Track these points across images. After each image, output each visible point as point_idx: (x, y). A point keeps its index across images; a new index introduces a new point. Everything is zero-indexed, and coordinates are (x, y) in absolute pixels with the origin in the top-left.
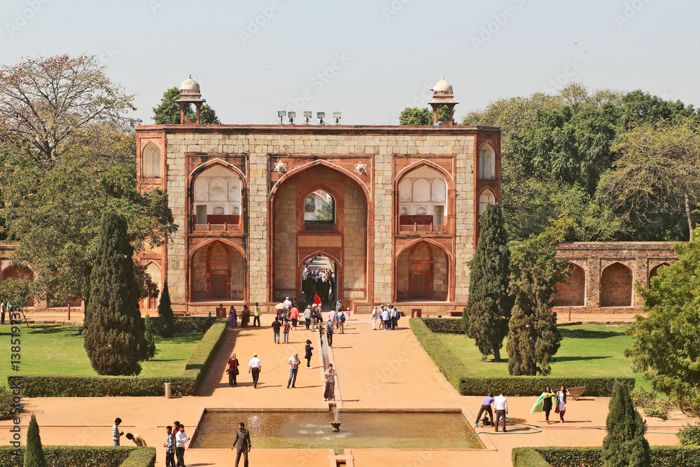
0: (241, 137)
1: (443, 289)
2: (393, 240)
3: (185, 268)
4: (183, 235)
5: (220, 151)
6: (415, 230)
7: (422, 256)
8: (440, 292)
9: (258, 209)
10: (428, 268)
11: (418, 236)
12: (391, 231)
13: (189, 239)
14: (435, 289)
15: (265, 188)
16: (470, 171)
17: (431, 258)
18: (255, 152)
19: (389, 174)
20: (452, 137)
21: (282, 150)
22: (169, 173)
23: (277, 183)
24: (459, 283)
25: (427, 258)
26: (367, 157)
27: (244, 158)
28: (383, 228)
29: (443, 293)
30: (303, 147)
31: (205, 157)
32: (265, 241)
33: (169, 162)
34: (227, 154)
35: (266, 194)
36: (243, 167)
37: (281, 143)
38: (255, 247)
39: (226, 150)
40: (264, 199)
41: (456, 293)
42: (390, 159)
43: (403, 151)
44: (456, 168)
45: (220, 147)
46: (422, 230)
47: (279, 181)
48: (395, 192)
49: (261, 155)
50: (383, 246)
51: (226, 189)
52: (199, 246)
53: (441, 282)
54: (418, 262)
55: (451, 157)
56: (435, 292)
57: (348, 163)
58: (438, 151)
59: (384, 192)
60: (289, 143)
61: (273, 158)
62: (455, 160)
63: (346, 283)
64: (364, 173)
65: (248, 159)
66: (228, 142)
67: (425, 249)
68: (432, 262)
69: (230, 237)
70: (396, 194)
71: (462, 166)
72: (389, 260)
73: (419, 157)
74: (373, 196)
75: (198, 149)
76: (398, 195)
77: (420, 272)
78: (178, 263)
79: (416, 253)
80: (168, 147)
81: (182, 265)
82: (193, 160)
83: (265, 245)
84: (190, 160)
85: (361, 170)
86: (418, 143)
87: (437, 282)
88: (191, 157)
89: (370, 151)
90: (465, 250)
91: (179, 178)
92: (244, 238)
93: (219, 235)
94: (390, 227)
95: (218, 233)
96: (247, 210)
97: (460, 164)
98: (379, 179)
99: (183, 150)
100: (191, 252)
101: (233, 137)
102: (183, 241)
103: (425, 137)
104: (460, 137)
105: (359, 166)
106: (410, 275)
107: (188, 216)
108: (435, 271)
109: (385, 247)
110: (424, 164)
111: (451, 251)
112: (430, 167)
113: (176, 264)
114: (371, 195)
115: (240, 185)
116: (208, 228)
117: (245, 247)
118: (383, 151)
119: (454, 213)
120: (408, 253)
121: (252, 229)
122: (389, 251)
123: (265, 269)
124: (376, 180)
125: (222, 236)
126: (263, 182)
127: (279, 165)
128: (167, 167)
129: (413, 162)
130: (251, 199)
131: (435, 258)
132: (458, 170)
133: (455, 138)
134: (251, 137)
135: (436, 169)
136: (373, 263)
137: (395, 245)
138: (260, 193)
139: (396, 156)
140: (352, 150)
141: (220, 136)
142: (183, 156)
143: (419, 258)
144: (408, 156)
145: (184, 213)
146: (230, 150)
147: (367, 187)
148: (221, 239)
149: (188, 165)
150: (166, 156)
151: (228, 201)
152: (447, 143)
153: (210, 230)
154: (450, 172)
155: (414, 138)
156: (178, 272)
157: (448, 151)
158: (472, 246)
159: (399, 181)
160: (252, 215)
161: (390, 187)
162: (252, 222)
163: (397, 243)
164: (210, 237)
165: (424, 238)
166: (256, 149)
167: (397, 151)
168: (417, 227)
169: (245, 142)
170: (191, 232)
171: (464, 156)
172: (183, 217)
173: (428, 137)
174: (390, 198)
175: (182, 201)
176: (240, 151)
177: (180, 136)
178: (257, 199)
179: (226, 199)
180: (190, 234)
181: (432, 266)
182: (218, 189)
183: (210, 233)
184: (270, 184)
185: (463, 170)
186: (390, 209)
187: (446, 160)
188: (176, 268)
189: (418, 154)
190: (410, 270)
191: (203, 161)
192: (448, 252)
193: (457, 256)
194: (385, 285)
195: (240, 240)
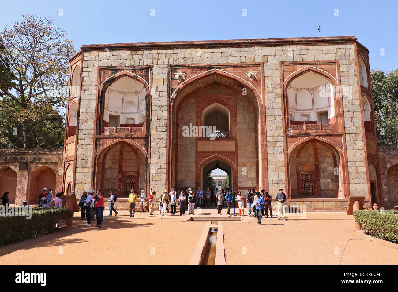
0: (146, 52)
1: (331, 186)
2: (285, 138)
3: (92, 167)
4: (92, 136)
5: (128, 64)
6: (305, 128)
7: (308, 157)
8: (328, 190)
9: (159, 112)
10: (314, 168)
11: (309, 134)
12: (282, 130)
13: (97, 140)
14: (322, 187)
15: (166, 94)
16: (353, 74)
17: (317, 159)
18: (158, 64)
19: (277, 78)
20: (334, 46)
21: (181, 62)
22: (84, 84)
23: (176, 90)
24: (353, 179)
25: (313, 159)
26: (257, 65)
27: (148, 69)
28: (274, 128)
29: (331, 190)
30: (199, 59)
31: (114, 69)
32: (165, 141)
33: (84, 74)
34: (134, 66)
35: (166, 99)
36: (147, 77)
37: (181, 56)
38: (155, 146)
39: (133, 63)
40: (165, 103)
41: (351, 189)
42: (278, 66)
43: (290, 60)
44: (339, 72)
45: (128, 61)
46: (311, 129)
47: (178, 87)
48: (284, 95)
49: (163, 66)
50: (275, 143)
51: (136, 102)
52: (105, 146)
53: (329, 180)
54: (303, 164)
55: (334, 63)
56: (322, 190)
57: (240, 70)
58: (321, 59)
59: (273, 95)
60: (187, 56)
61: (173, 68)
62: (339, 66)
63: (241, 182)
64: (255, 79)
65: (152, 70)
66: (135, 56)
67: (311, 151)
68: (317, 163)
69: (133, 138)
70: (285, 97)
71: (345, 70)
72: (282, 158)
73: (305, 64)
74: (264, 98)
75: (109, 63)
76: (287, 97)
77: (307, 172)
78: (86, 162)
79: (302, 154)
80: (84, 62)
81: (90, 163)
82: (104, 73)
83: (165, 145)
84: (102, 72)
85: (252, 76)
86: (303, 52)
87: (325, 181)
88: (102, 70)
89: (259, 60)
90: (356, 147)
91: (92, 88)
92: (146, 139)
93: (124, 136)
94: (281, 126)
95: (123, 134)
96: (149, 113)
97: (343, 68)
98: (269, 84)
99: (97, 64)
100: (98, 152)
101: (140, 52)
102: (92, 142)
103: (308, 47)
104: (341, 46)
105: (250, 73)
106: (298, 174)
107: (97, 119)
108: (320, 171)
109: (278, 145)
110: (309, 70)
111: (341, 148)
112: (316, 72)
113: (84, 163)
114: (262, 98)
115: (144, 93)
116: (115, 130)
117: (147, 146)
118: (271, 60)
119: (341, 113)
120: (296, 154)
121: (153, 131)
122: (281, 149)
123: (164, 166)
124: (266, 85)
125: (127, 137)
126: (164, 89)
127: (179, 73)
128: (82, 79)
129: (300, 69)
130: (153, 103)
131: (320, 159)
132: (341, 74)
133: (336, 46)
134: (154, 52)
135: (321, 74)
136: (265, 160)
137: (287, 142)
138: (161, 99)
139: (283, 64)
140: (243, 60)
141: (128, 53)
142: (96, 69)
143: (305, 160)
144: (294, 63)
145: (94, 118)
146: (136, 63)
147: (258, 91)
148: (125, 140)
149: (100, 76)
150: (82, 70)
151: (138, 112)
152: (329, 52)
153: (116, 132)
154: (335, 76)
155: (299, 47)
156: (86, 170)
157: (331, 57)
158: (362, 143)
159: (287, 85)
160: (153, 118)
161: (279, 91)
162: (154, 124)
163: (288, 141)
164: (116, 138)
165: (314, 136)
166: (159, 62)
167: (284, 59)
168: (306, 126)
169: (150, 56)
170: (100, 134)
171: (346, 62)
172: (93, 121)
173: (312, 47)
174: (279, 100)
175: (93, 107)
176: (145, 64)
177: (95, 54)
178: (159, 104)
179: (136, 111)
180: (98, 136)
181: (317, 167)
182: (131, 103)
183: (117, 134)
184: (170, 91)
185: (347, 74)
186: (281, 110)
187: (329, 66)
188: (84, 167)
189: (303, 61)
190: (297, 170)
191: (113, 73)
192: (339, 149)
193: (349, 152)
194: (279, 181)
195: (143, 140)
